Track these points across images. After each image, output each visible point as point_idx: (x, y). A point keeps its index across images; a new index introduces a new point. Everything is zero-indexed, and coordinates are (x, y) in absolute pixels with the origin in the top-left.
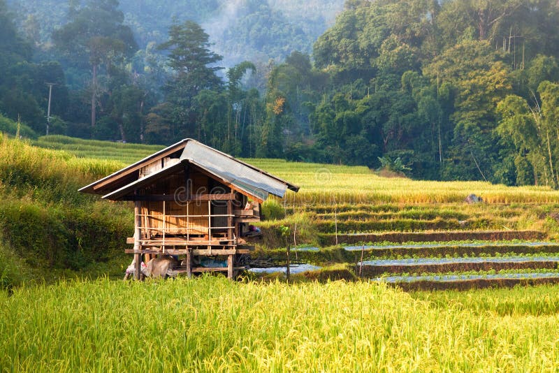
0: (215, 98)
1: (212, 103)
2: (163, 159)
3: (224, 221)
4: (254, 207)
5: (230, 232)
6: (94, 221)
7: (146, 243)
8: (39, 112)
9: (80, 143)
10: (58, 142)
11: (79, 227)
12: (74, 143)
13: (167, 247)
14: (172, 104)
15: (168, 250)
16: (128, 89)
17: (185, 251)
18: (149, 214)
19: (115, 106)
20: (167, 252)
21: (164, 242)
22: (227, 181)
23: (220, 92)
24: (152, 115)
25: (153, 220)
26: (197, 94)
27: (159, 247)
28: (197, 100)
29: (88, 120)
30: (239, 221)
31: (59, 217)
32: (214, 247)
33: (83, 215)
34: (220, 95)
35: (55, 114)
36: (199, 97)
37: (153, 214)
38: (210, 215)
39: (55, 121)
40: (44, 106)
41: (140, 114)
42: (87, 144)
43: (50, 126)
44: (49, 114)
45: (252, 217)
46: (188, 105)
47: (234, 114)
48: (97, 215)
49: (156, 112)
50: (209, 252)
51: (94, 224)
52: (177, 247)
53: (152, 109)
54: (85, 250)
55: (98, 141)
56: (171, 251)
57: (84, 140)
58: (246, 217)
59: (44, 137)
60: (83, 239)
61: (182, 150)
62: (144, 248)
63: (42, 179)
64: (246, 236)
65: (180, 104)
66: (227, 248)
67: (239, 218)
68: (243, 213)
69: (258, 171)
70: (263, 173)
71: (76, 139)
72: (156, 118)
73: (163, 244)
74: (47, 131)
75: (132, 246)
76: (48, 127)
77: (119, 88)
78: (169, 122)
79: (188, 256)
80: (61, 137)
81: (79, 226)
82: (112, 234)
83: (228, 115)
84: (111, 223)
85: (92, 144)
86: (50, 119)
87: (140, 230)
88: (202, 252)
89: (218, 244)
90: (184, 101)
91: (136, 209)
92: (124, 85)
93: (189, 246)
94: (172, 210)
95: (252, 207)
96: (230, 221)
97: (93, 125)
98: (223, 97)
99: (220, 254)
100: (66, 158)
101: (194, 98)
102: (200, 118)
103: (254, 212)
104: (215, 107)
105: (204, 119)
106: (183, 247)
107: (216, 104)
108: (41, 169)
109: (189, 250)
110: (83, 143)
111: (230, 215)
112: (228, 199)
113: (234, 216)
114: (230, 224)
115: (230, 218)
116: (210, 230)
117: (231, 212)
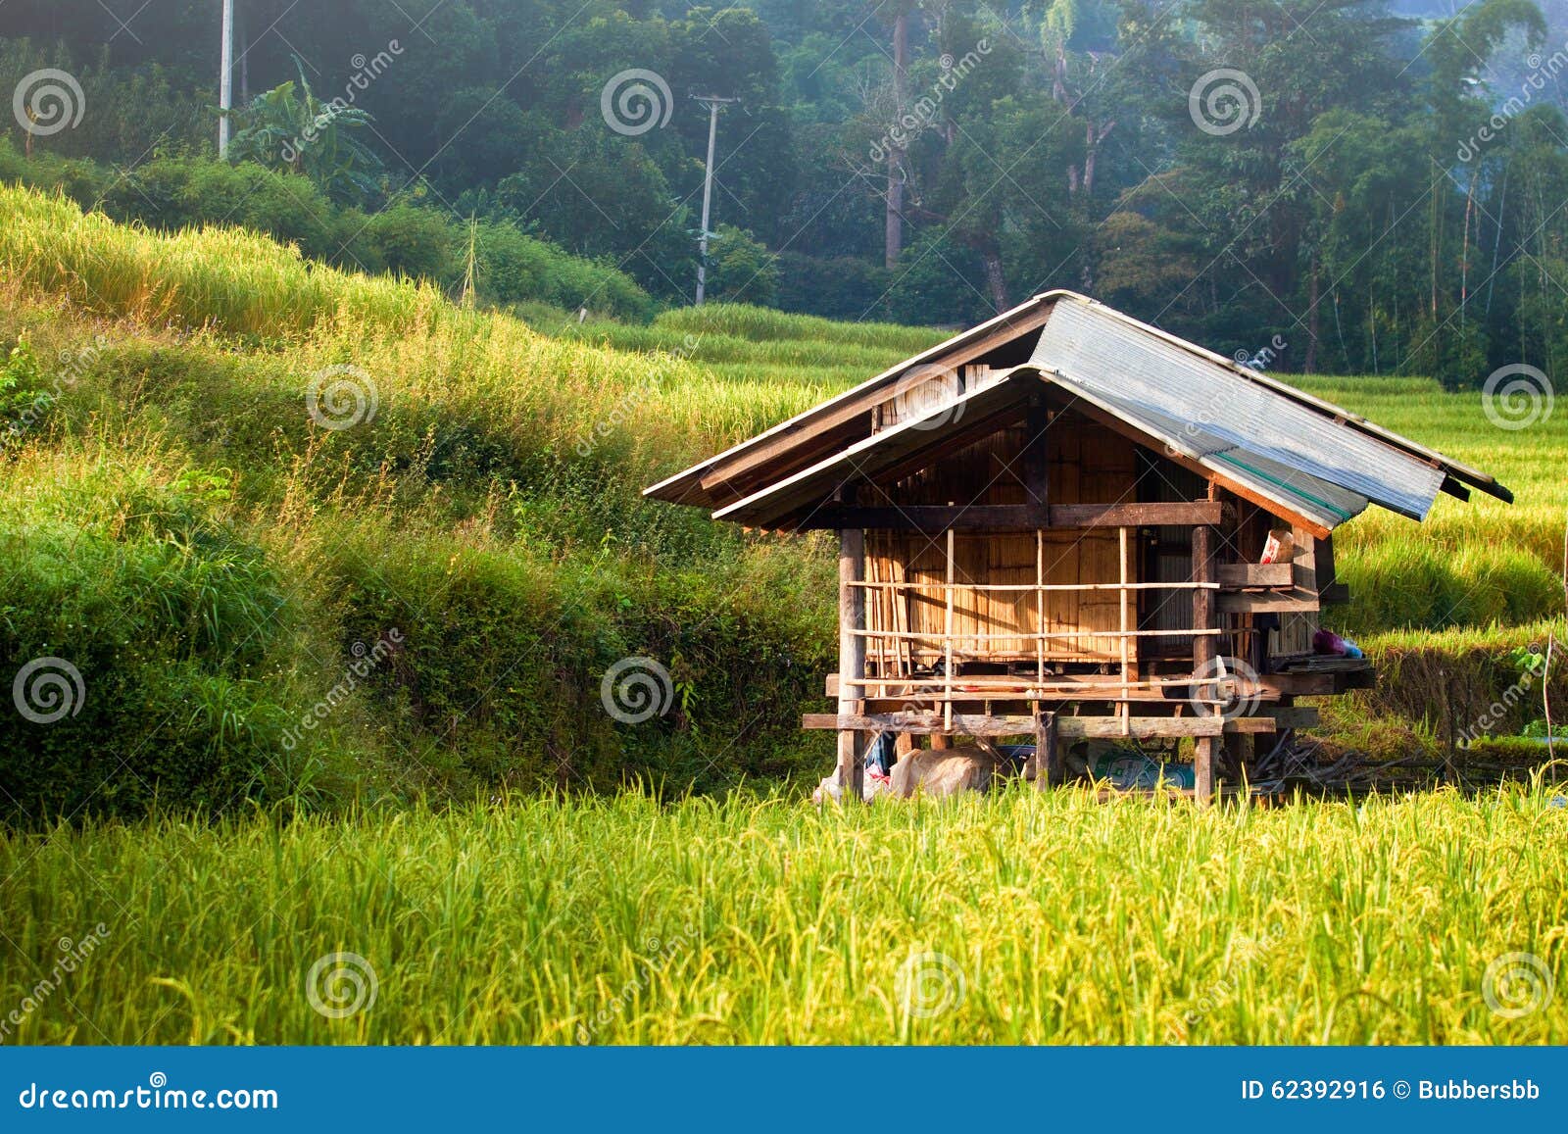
0: (1377, 147)
1: (1363, 165)
2: (961, 372)
3: (1181, 609)
4: (1298, 550)
5: (1201, 649)
6: (743, 621)
7: (891, 690)
8: (666, 212)
9: (818, 334)
10: (733, 332)
11: (685, 643)
12: (797, 334)
13: (960, 707)
14: (1204, 175)
15: (967, 719)
16: (1020, 114)
17: (1030, 724)
18: (907, 580)
19: (967, 184)
20: (963, 728)
21: (953, 686)
22: (1187, 451)
23: (1396, 123)
24: (1123, 220)
25: (925, 605)
26: (1305, 129)
27: (930, 705)
28: (1300, 153)
29: (870, 245)
30: (1234, 605)
31: (606, 601)
32: (1138, 709)
33: (699, 598)
34: (1401, 132)
35: (731, 222)
36: (1309, 145)
37: (924, 585)
38: (1124, 585)
39: (730, 250)
40: (688, 187)
41: (1078, 220)
42: (851, 339)
43: (713, 270)
44: (705, 224)
45: (1290, 593)
46: (1266, 176)
47: (1453, 212)
48: (755, 596)
49: (1143, 205)
50: (1120, 725)
51: (744, 632)
52: (1000, 708)
53: (1128, 194)
54: (706, 730)
55: (893, 329)
56: (975, 723)
57: (835, 325)
58: (1266, 593)
59: (677, 314)
60: (699, 687)
61: (1034, 336)
62: (872, 708)
63: (552, 459)
64: (1285, 668)
65: (1236, 173)
66: (1189, 711)
67: (1238, 593)
68: (1255, 575)
69: (1330, 415)
70: (1349, 424)
71: (806, 321)
72: (1143, 232)
73: (947, 695)
74: (700, 291)
75: (832, 705)
76: (701, 271)
77: (988, 111)
78: (1188, 248)
79: (1041, 742)
80: (745, 311)
81: (684, 639)
82: (809, 670)
83: (1431, 214)
84: (809, 626)
85: (870, 342)
86: (710, 243)
87: (861, 641)
88: (1094, 726)
89: (1160, 698)
90: (1250, 162)
91: (845, 564)
92: (1008, 99)
93: (1045, 705)
94: (999, 567)
95: (1290, 554)
96: (1200, 608)
97: (891, 266)
98: (1409, 142)
99: (1162, 732)
100: (668, 383)
101: (1293, 146)
102: (1318, 231)
103: (1297, 572)
104: (1376, 184)
105: (1331, 235)
106: (1020, 707)
107: (1380, 170)
108: (550, 420)
109: (1043, 718)
110: (832, 337)
111: (1203, 585)
112: (1195, 522)
113: (1217, 586)
114: (1202, 619)
115: (1205, 594)
116: (1123, 640)
117: (1208, 573)
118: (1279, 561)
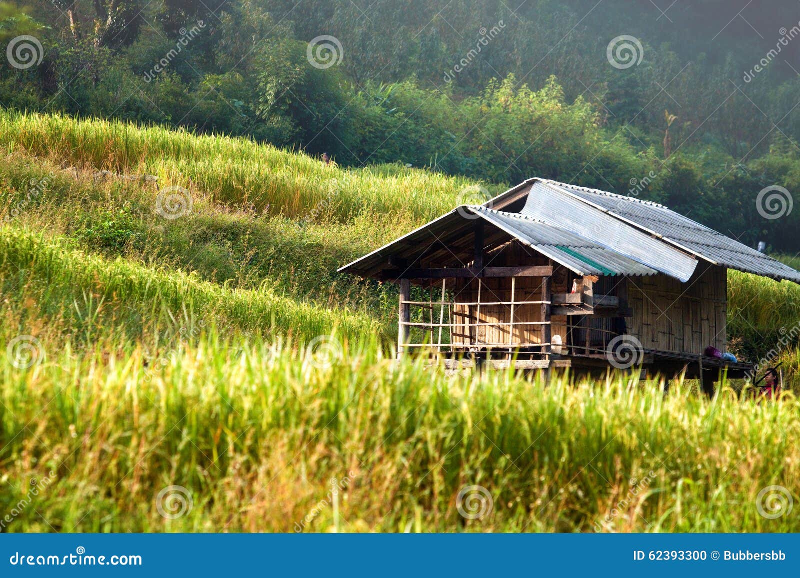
4: (586, 288)
15: (446, 360)
20: (444, 364)
30: (560, 312)
38: (513, 302)
45: (582, 306)
50: (507, 363)
58: (571, 306)
61: (525, 199)
66: (537, 357)
67: (560, 306)
68: (568, 298)
69: (649, 234)
70: (658, 238)
95: (582, 289)
96: (543, 312)
103: (584, 297)
111: (544, 302)
112: (541, 275)
113: (549, 303)
114: (543, 317)
115: (545, 306)
116: (511, 326)
117: (547, 297)
118: (577, 292)
